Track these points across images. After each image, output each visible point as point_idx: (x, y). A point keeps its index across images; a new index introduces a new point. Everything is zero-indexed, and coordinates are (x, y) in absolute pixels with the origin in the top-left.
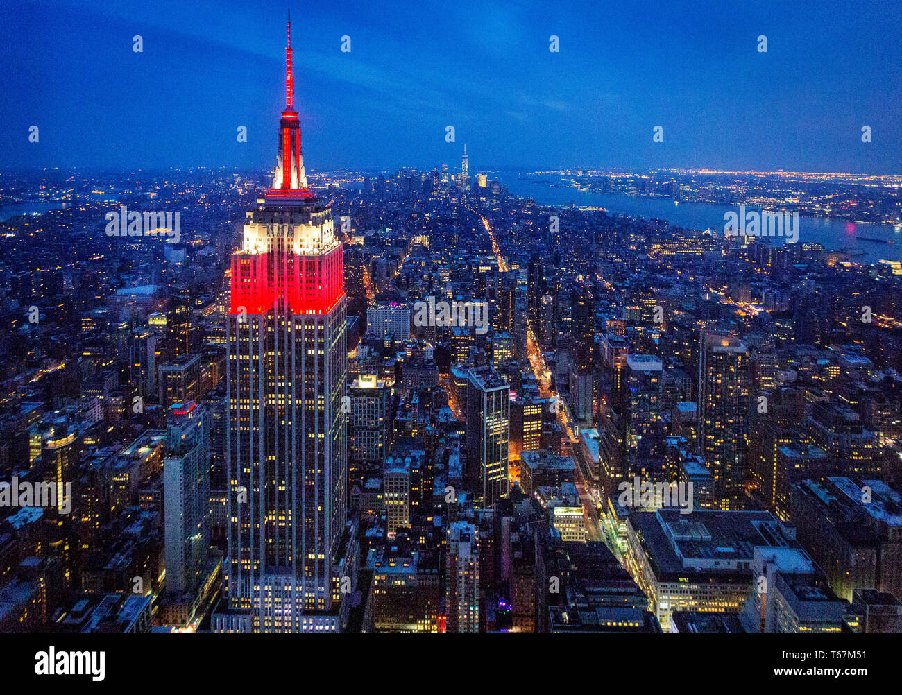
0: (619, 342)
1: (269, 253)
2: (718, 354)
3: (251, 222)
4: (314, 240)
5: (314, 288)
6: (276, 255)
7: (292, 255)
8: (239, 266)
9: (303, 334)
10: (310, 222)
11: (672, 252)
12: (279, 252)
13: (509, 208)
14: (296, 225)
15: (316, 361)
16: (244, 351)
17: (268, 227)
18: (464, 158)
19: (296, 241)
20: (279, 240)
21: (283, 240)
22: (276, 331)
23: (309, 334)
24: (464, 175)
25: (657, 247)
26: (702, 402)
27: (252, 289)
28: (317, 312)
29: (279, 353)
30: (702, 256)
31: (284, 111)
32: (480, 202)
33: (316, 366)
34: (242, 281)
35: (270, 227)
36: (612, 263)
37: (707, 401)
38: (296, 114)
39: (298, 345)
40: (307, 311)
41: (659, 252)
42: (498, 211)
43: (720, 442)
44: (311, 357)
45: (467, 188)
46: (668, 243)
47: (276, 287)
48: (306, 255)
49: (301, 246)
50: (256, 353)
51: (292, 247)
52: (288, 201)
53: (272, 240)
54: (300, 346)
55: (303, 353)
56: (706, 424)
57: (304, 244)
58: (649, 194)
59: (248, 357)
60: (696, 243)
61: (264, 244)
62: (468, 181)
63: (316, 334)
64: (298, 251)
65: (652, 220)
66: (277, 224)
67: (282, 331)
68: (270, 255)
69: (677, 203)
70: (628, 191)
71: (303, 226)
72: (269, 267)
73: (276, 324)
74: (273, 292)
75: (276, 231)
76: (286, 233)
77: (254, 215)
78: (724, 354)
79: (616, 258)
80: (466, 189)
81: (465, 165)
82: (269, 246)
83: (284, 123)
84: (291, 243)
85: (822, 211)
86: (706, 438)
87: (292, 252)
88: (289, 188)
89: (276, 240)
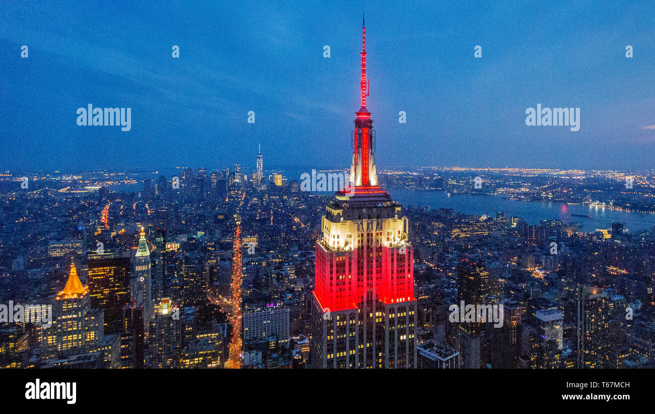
0: (514, 304)
1: (359, 248)
2: (592, 300)
3: (342, 219)
4: (399, 232)
5: (404, 277)
6: (365, 249)
7: (380, 249)
8: (334, 264)
9: (396, 322)
10: (396, 216)
11: (467, 234)
12: (368, 247)
13: (314, 204)
14: (383, 220)
15: (407, 346)
16: (341, 348)
17: (358, 223)
18: (259, 157)
19: (384, 234)
20: (368, 235)
21: (372, 234)
22: (365, 323)
23: (402, 321)
24: (260, 175)
25: (456, 231)
26: (580, 338)
27: (347, 286)
28: (406, 299)
29: (368, 345)
30: (489, 236)
31: (357, 111)
32: (284, 201)
33: (407, 350)
34: (338, 278)
35: (360, 222)
36: (430, 247)
37: (585, 336)
38: (369, 114)
39: (392, 333)
40: (398, 299)
41: (459, 235)
42: (304, 209)
43: (594, 365)
44: (404, 342)
45: (264, 188)
46: (464, 227)
47: (365, 281)
48: (393, 246)
49: (388, 239)
50: (352, 348)
51: (381, 241)
52: (371, 197)
53: (362, 235)
54: (394, 335)
55: (396, 339)
56: (585, 353)
57: (391, 237)
58: (425, 188)
59: (345, 353)
60: (483, 226)
61: (355, 240)
62: (263, 181)
63: (408, 319)
64: (386, 244)
65: (441, 209)
66: (366, 220)
67: (370, 322)
68: (360, 249)
69: (449, 194)
70: (409, 185)
71: (391, 220)
72: (359, 262)
73: (365, 316)
74: (362, 286)
75: (365, 226)
76: (375, 227)
77: (343, 212)
78: (595, 300)
79: (432, 243)
80: (262, 189)
81: (260, 164)
82: (359, 241)
83: (358, 123)
84: (379, 237)
85: (547, 197)
86: (585, 364)
87: (381, 245)
88: (370, 184)
89: (365, 235)
